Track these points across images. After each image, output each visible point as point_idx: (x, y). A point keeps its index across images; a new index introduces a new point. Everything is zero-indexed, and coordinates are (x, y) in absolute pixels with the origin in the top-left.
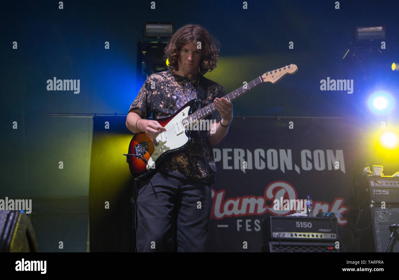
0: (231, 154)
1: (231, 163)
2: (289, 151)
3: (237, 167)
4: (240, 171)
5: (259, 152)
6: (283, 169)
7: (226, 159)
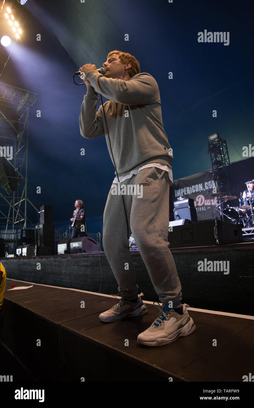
0: (186, 189)
1: (186, 192)
2: (201, 184)
3: (188, 193)
4: (189, 194)
5: (193, 186)
6: (200, 191)
7: (185, 191)
